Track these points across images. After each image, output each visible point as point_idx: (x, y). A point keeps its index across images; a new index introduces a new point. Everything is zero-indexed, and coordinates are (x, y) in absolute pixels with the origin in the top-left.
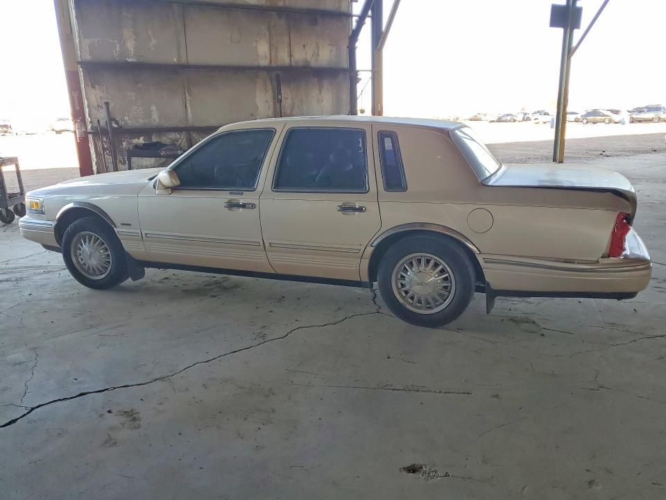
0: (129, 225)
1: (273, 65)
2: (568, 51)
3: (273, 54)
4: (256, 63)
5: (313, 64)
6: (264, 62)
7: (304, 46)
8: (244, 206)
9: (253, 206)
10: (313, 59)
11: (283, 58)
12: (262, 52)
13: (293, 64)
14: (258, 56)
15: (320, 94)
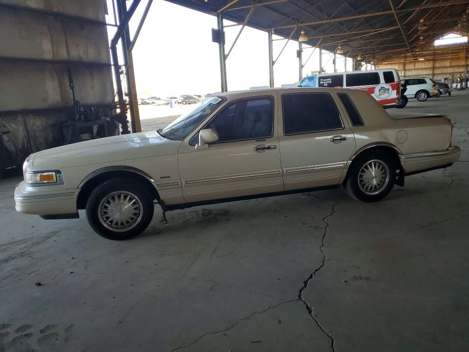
0: (169, 177)
1: (56, 59)
2: (223, 57)
3: (55, 51)
4: (42, 57)
5: (85, 59)
6: (48, 56)
7: (77, 45)
8: (269, 148)
9: (275, 148)
10: (85, 55)
11: (63, 54)
12: (45, 49)
13: (71, 59)
14: (43, 50)
15: (93, 82)
